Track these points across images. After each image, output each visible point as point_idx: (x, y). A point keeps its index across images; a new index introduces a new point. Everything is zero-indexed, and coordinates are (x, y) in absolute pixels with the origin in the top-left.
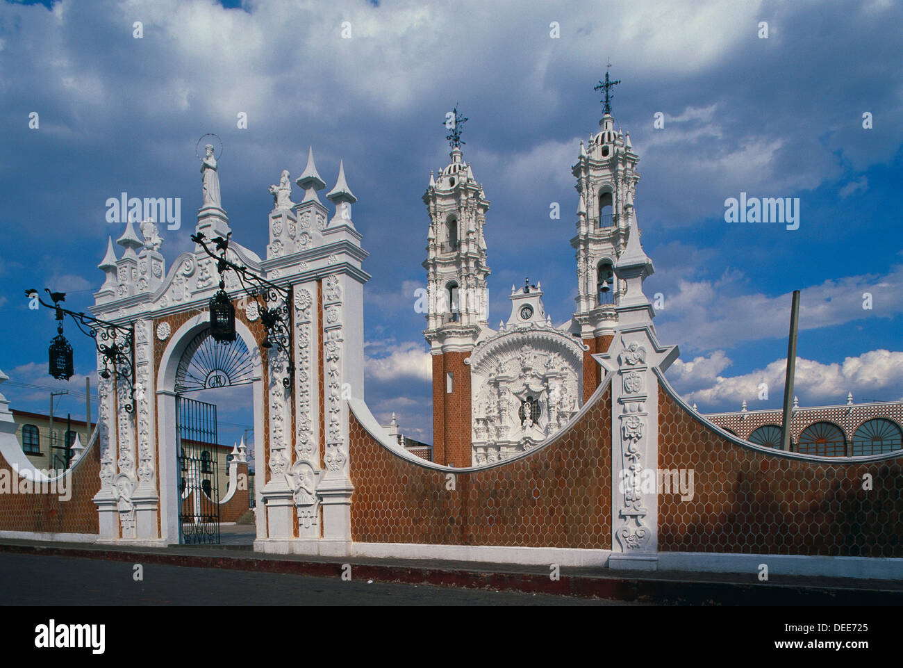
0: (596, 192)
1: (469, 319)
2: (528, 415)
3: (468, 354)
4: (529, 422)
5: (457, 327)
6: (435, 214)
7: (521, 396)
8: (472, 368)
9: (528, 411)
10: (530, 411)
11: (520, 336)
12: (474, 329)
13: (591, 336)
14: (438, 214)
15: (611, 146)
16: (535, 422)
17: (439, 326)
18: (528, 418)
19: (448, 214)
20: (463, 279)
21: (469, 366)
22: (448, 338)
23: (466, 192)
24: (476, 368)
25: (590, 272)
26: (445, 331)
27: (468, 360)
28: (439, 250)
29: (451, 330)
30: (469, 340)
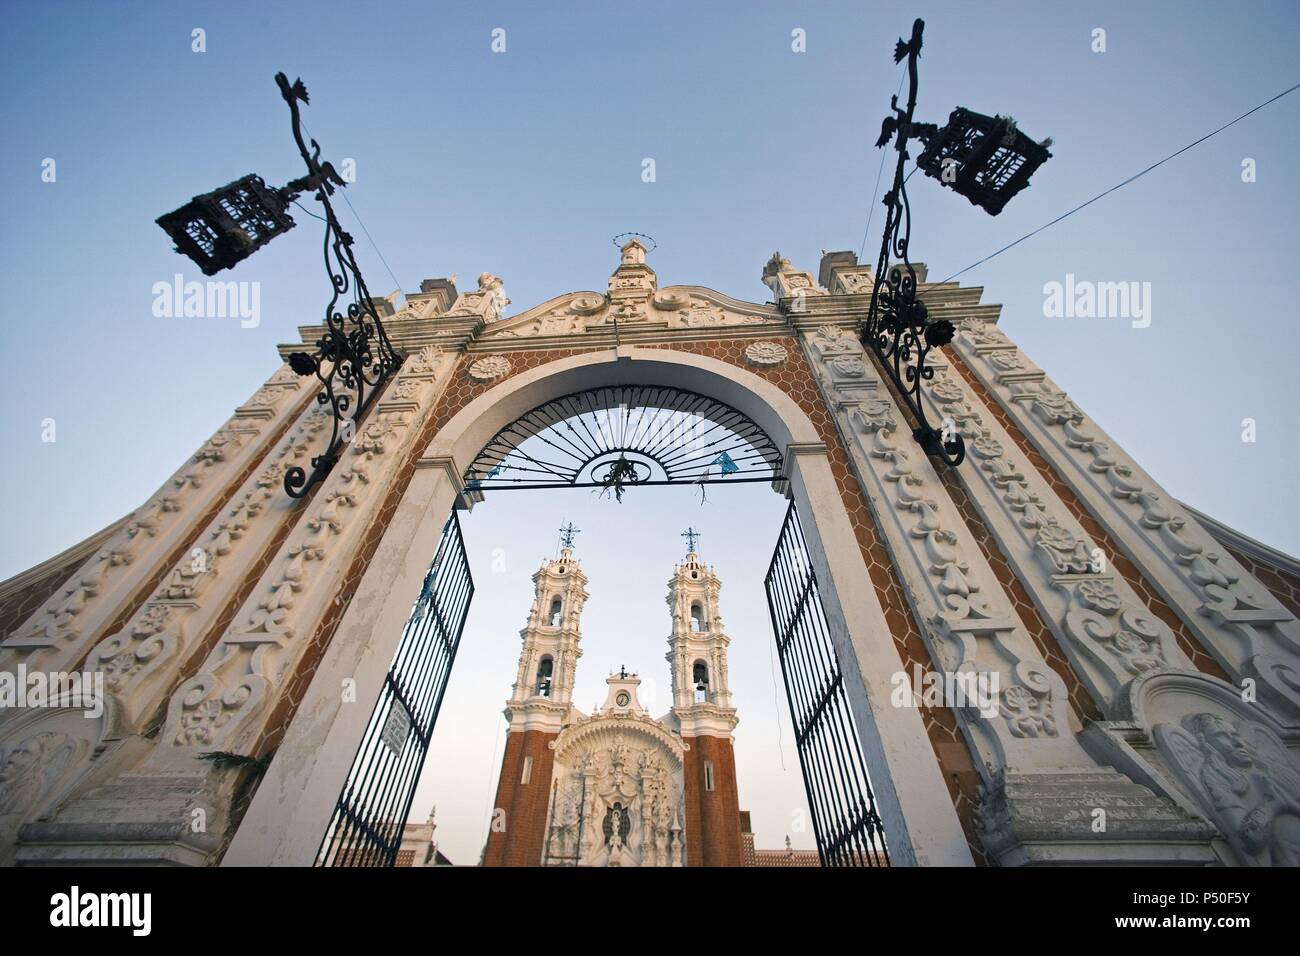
0: (690, 602)
1: (561, 696)
2: (616, 829)
3: (555, 736)
4: (616, 839)
5: (547, 702)
6: (542, 591)
7: (608, 799)
8: (556, 755)
9: (616, 824)
10: (618, 823)
11: (615, 724)
12: (565, 708)
13: (691, 734)
14: (545, 591)
15: (699, 572)
16: (624, 841)
17: (526, 697)
18: (616, 833)
19: (554, 594)
20: (561, 654)
21: (553, 752)
22: (535, 712)
23: (576, 578)
24: (560, 755)
25: (687, 668)
26: (534, 704)
27: (554, 745)
28: (540, 622)
29: (541, 704)
30: (557, 720)
